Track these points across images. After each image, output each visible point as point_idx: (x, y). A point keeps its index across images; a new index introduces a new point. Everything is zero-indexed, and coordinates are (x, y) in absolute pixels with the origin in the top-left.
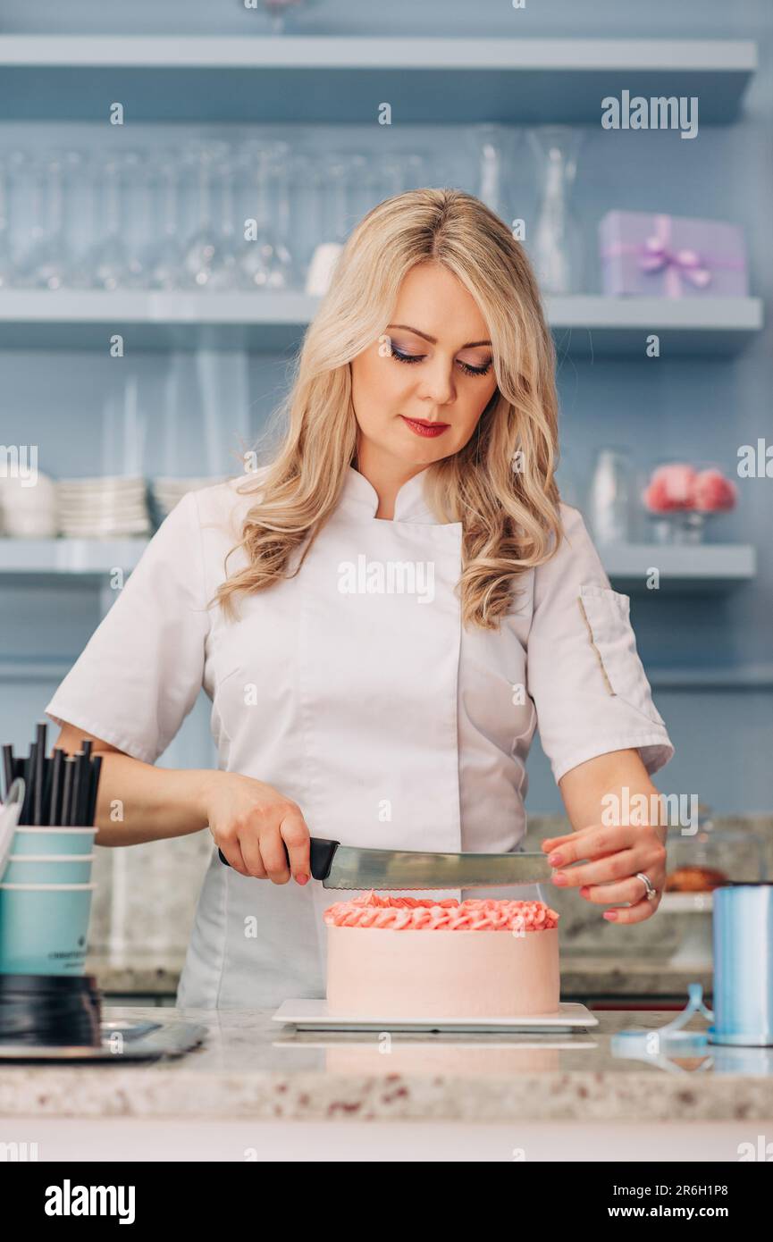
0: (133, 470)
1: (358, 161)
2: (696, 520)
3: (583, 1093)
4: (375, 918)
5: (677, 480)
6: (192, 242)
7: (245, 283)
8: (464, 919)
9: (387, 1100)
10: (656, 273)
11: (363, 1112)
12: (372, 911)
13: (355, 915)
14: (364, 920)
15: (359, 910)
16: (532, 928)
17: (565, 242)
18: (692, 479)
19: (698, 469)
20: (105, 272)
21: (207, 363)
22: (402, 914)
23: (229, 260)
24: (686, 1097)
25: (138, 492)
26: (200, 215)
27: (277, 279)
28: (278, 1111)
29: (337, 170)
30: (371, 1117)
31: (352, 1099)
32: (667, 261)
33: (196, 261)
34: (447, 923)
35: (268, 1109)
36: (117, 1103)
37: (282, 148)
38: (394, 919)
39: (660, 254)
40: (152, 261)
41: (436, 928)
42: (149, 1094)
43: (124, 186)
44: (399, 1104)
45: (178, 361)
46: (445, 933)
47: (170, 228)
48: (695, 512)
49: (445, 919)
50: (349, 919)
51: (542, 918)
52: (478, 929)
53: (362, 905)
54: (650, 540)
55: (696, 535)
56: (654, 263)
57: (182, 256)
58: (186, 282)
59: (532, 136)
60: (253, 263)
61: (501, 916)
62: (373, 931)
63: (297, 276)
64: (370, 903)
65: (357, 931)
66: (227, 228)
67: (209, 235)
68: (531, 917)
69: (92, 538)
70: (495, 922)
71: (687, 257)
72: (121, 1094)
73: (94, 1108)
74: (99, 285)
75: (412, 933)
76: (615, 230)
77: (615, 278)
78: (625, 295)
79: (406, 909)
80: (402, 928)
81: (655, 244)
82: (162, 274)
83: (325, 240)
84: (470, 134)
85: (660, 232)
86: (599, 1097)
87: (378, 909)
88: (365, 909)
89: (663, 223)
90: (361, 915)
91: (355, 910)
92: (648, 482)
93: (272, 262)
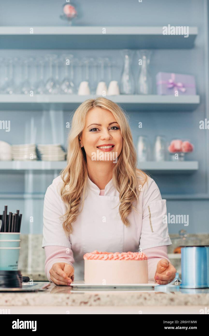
0: (33, 142)
1: (92, 59)
2: (182, 154)
3: (145, 299)
4: (98, 257)
5: (177, 144)
6: (48, 81)
7: (62, 92)
8: (123, 257)
9: (95, 301)
10: (171, 89)
11: (89, 304)
12: (97, 255)
13: (93, 256)
14: (95, 258)
15: (93, 255)
16: (141, 259)
17: (147, 81)
18: (181, 143)
19: (183, 141)
20: (24, 89)
21: (52, 113)
22: (106, 256)
23: (58, 86)
24: (172, 300)
25: (33, 148)
26: (50, 74)
27: (70, 91)
28: (67, 304)
29: (86, 62)
30: (91, 305)
31: (86, 301)
32: (174, 85)
33: (49, 86)
34: (118, 258)
35: (64, 303)
36: (25, 302)
37: (72, 56)
38: (103, 257)
39: (172, 83)
40: (37, 86)
41: (115, 260)
42: (34, 299)
43: (29, 66)
44: (98, 302)
45: (45, 113)
46: (118, 261)
47: (42, 77)
48: (182, 152)
49: (117, 257)
50: (91, 257)
51: (144, 257)
52: (127, 260)
53: (94, 254)
54: (170, 160)
55: (182, 159)
56: (171, 86)
57: (45, 85)
58: (46, 92)
59: (138, 52)
60: (64, 87)
61: (133, 256)
62: (98, 261)
63: (76, 90)
64: (96, 253)
65: (93, 261)
66: (57, 77)
67: (52, 80)
68: (141, 257)
69: (22, 160)
70: (131, 258)
71: (180, 84)
72: (27, 300)
73: (20, 304)
74: (23, 93)
75: (108, 261)
76: (160, 78)
77: (160, 90)
78: (163, 95)
79: (106, 255)
80: (106, 260)
81: (171, 81)
82: (40, 90)
83: (83, 80)
84: (121, 52)
85: (172, 78)
86: (149, 300)
87: (99, 255)
88: (95, 255)
89: (173, 75)
90: (94, 256)
91: (92, 255)
92: (170, 145)
93: (69, 87)
